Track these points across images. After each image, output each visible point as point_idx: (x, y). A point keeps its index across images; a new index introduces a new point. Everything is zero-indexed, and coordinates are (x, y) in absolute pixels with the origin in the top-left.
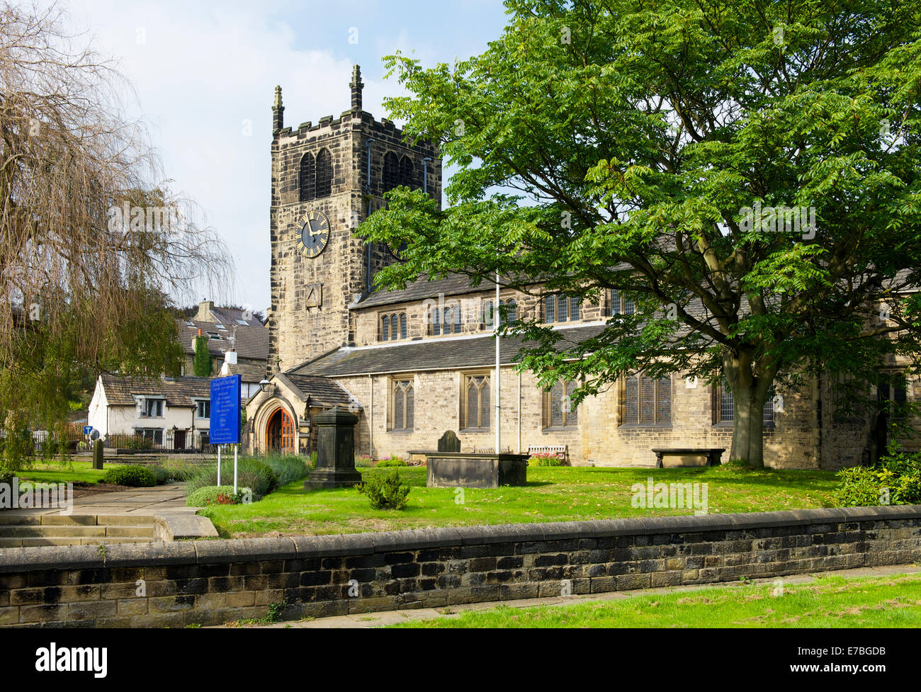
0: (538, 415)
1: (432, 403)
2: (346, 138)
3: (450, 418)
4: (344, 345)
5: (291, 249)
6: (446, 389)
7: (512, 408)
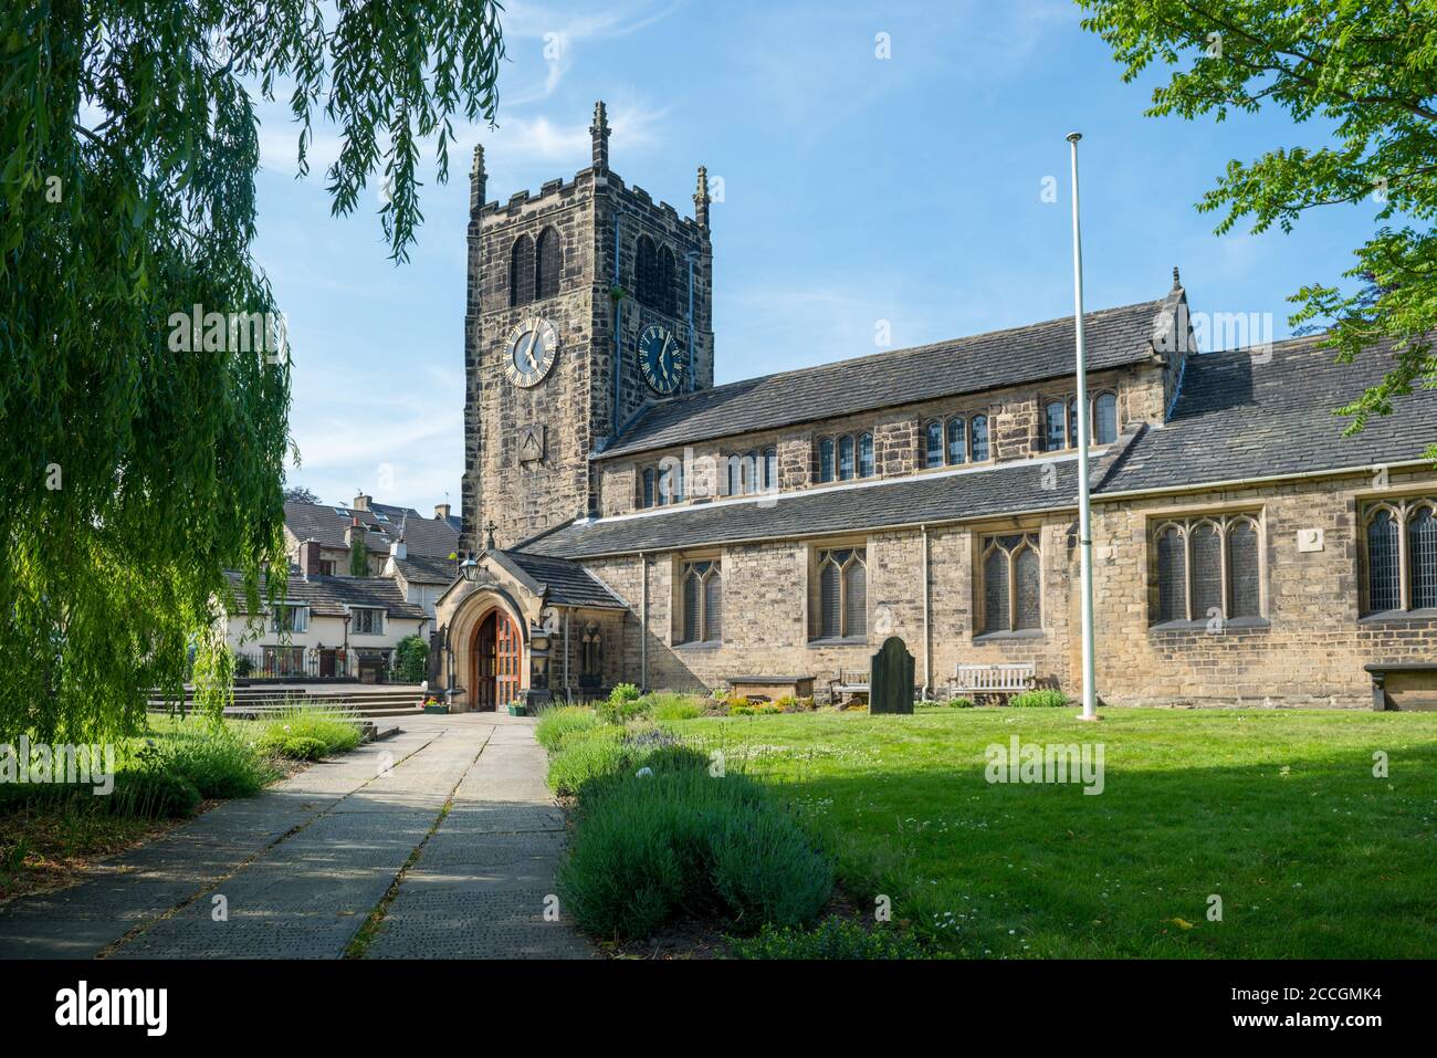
0: (964, 611)
1: (756, 598)
2: (584, 209)
3: (789, 621)
4: (580, 516)
5: (495, 376)
6: (780, 573)
7: (910, 602)
